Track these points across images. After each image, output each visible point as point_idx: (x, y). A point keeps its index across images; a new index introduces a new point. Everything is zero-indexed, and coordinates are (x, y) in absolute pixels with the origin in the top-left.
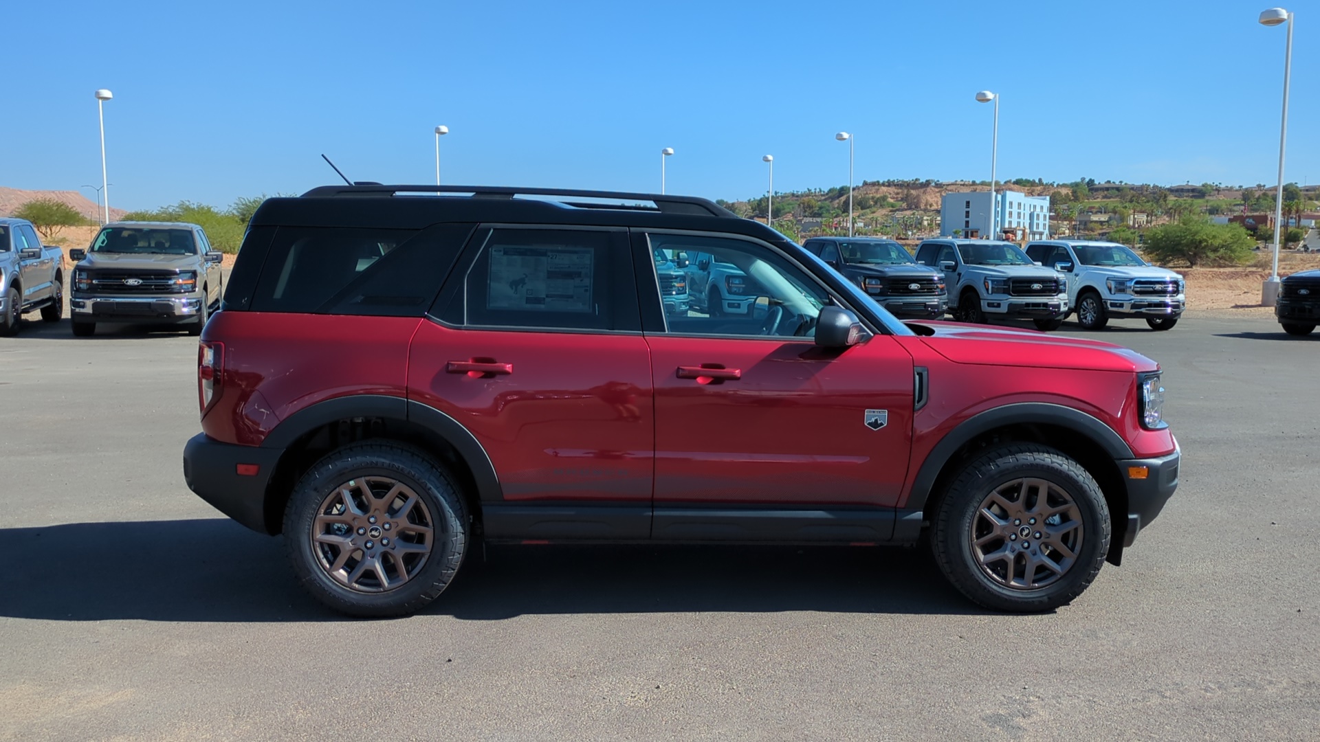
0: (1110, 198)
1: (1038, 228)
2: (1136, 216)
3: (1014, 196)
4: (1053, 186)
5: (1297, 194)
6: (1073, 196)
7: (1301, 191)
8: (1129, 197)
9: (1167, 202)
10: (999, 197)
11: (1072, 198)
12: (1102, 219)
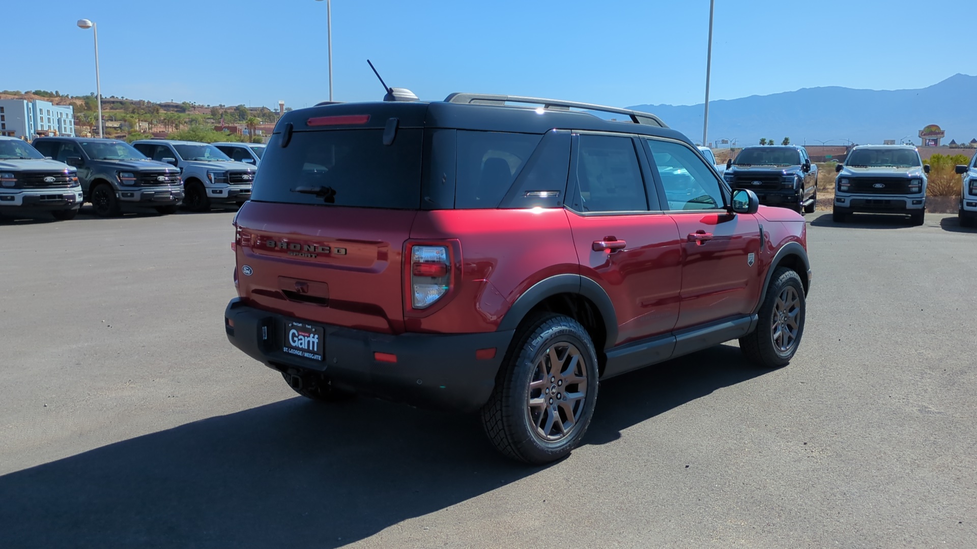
0: (116, 109)
1: (65, 131)
2: (140, 124)
3: (41, 104)
4: (68, 97)
5: (246, 112)
6: (86, 106)
7: (248, 110)
8: (131, 109)
9: (160, 114)
10: (30, 105)
11: (86, 108)
12: (115, 126)
